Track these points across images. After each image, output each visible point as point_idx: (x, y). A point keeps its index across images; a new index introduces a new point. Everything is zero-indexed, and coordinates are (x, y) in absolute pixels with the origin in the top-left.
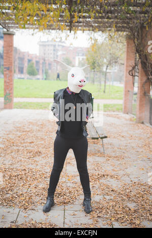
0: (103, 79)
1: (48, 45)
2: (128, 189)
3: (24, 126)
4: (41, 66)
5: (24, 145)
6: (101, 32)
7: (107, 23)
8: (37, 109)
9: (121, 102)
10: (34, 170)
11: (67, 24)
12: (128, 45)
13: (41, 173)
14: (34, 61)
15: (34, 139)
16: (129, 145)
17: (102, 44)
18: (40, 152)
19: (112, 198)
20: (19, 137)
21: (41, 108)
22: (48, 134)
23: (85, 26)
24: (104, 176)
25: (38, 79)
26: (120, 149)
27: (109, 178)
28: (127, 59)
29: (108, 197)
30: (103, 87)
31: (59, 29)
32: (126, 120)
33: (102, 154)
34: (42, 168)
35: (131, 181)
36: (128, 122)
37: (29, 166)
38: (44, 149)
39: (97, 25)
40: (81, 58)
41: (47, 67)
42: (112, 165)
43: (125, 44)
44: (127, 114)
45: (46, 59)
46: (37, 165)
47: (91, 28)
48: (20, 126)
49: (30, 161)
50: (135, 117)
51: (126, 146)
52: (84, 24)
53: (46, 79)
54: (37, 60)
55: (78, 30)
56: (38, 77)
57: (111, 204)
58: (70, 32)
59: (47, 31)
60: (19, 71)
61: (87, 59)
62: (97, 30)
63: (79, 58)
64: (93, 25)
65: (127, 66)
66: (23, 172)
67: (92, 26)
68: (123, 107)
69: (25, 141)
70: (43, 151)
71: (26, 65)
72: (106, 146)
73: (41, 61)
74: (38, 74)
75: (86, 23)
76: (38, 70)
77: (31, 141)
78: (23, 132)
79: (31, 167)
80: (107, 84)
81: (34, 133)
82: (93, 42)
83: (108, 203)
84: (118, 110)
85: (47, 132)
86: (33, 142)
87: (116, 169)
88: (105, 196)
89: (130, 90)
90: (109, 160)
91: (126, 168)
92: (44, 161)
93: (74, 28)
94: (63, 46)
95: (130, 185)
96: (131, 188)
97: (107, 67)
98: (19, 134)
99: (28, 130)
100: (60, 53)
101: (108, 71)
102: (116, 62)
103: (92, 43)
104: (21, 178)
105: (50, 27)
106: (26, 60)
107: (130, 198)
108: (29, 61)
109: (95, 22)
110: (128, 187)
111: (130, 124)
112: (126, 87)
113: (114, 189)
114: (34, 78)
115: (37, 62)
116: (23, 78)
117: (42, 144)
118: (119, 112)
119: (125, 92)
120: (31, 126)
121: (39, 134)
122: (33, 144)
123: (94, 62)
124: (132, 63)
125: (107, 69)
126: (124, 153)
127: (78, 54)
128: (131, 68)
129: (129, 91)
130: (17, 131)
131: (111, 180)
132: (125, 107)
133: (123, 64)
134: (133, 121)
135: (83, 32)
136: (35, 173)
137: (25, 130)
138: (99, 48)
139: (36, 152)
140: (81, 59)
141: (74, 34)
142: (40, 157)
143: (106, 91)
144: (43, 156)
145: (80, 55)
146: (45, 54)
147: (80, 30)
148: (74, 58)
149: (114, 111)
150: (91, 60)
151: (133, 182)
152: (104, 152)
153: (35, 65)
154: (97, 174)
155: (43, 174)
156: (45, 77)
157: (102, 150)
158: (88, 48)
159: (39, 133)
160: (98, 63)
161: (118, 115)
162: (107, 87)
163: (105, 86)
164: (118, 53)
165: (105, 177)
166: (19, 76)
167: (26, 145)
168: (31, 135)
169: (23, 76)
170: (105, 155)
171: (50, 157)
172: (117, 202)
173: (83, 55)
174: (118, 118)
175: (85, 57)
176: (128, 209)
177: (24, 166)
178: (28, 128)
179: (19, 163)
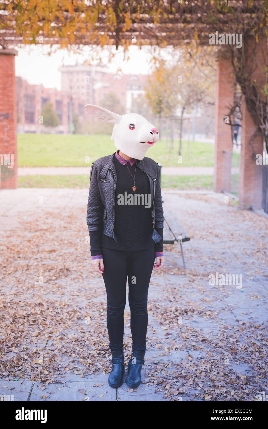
0: (176, 131)
1: (78, 72)
2: (231, 336)
3: (37, 221)
4: (65, 109)
5: (38, 256)
6: (171, 47)
7: (183, 30)
8: (61, 188)
9: (210, 171)
10: (57, 305)
11: (110, 34)
12: (221, 70)
13: (70, 309)
14: (53, 101)
15: (56, 244)
16: (228, 251)
17: (175, 68)
18: (68, 270)
19: (204, 355)
20: (29, 241)
21: (67, 186)
22: (81, 233)
23: (143, 38)
24: (186, 312)
25: (62, 132)
26: (214, 259)
27: (196, 317)
28: (220, 95)
29: (196, 354)
30: (176, 145)
31: (97, 43)
32: (221, 204)
33: (181, 270)
34: (73, 300)
35: (237, 321)
36: (225, 208)
37: (48, 296)
38: (76, 264)
39: (164, 34)
40: (136, 93)
41: (77, 111)
42: (199, 291)
43: (216, 67)
44: (222, 192)
45: (74, 96)
46: (63, 294)
47: (154, 41)
48: (30, 219)
49: (50, 286)
50: (237, 199)
51: (223, 253)
52: (142, 33)
53: (74, 133)
54: (59, 98)
55: (130, 43)
56: (61, 128)
57: (202, 367)
58: (117, 48)
59: (75, 47)
60: (27, 119)
61: (148, 96)
62: (165, 43)
63: (133, 94)
64: (158, 34)
65: (220, 108)
66: (38, 310)
67: (157, 37)
68: (214, 181)
69: (41, 249)
70: (73, 266)
71: (39, 107)
72: (187, 255)
73: (66, 101)
74: (62, 124)
75: (145, 32)
76: (60, 116)
77: (50, 249)
78: (36, 231)
79: (52, 298)
80: (183, 139)
81: (56, 234)
82: (158, 65)
83: (197, 365)
84: (206, 186)
85: (79, 231)
86: (54, 251)
87: (208, 299)
88: (191, 353)
89: (227, 150)
90: (194, 280)
91: (227, 296)
92: (76, 286)
93: (123, 41)
94: (104, 74)
95: (236, 328)
96: (238, 335)
97: (184, 108)
98: (29, 235)
99: (44, 227)
100: (98, 86)
101: (185, 115)
102: (199, 100)
103: (156, 68)
104: (34, 321)
105: (80, 40)
106: (38, 99)
107: (236, 354)
108: (45, 100)
109: (161, 30)
110: (231, 333)
111: (229, 212)
112: (218, 145)
113: (207, 337)
114: (53, 130)
115: (59, 103)
116: (34, 132)
117: (71, 254)
118: (207, 189)
119: (218, 153)
120: (50, 220)
121: (66, 235)
122: (54, 254)
123: (160, 101)
124: (229, 101)
125: (183, 113)
126: (220, 266)
127: (131, 86)
128: (228, 111)
129: (224, 152)
130: (26, 229)
131: (200, 320)
132: (218, 181)
133: (213, 104)
134: (233, 206)
135: (141, 48)
136: (59, 311)
137: (40, 228)
138: (168, 75)
139: (61, 270)
140: (135, 96)
141: (125, 51)
142: (68, 279)
143: (183, 152)
144: (73, 276)
145: (134, 87)
146: (71, 88)
147: (135, 44)
148: (124, 94)
149: (198, 189)
150: (155, 98)
151: (241, 323)
152: (184, 267)
153: (54, 108)
154: (173, 309)
155: (75, 312)
156: (72, 129)
157: (180, 262)
158: (148, 76)
159: (65, 233)
160: (167, 102)
161: (205, 195)
162: (184, 145)
163: (180, 143)
164: (203, 84)
165: (189, 313)
166: (27, 127)
167: (42, 255)
168: (51, 237)
169: (33, 128)
170: (188, 271)
171: (87, 277)
172: (214, 364)
173: (140, 88)
174: (206, 201)
175: (143, 92)
176: (234, 377)
177: (40, 297)
178: (44, 223)
179: (30, 291)
